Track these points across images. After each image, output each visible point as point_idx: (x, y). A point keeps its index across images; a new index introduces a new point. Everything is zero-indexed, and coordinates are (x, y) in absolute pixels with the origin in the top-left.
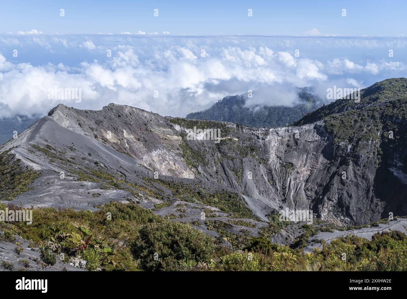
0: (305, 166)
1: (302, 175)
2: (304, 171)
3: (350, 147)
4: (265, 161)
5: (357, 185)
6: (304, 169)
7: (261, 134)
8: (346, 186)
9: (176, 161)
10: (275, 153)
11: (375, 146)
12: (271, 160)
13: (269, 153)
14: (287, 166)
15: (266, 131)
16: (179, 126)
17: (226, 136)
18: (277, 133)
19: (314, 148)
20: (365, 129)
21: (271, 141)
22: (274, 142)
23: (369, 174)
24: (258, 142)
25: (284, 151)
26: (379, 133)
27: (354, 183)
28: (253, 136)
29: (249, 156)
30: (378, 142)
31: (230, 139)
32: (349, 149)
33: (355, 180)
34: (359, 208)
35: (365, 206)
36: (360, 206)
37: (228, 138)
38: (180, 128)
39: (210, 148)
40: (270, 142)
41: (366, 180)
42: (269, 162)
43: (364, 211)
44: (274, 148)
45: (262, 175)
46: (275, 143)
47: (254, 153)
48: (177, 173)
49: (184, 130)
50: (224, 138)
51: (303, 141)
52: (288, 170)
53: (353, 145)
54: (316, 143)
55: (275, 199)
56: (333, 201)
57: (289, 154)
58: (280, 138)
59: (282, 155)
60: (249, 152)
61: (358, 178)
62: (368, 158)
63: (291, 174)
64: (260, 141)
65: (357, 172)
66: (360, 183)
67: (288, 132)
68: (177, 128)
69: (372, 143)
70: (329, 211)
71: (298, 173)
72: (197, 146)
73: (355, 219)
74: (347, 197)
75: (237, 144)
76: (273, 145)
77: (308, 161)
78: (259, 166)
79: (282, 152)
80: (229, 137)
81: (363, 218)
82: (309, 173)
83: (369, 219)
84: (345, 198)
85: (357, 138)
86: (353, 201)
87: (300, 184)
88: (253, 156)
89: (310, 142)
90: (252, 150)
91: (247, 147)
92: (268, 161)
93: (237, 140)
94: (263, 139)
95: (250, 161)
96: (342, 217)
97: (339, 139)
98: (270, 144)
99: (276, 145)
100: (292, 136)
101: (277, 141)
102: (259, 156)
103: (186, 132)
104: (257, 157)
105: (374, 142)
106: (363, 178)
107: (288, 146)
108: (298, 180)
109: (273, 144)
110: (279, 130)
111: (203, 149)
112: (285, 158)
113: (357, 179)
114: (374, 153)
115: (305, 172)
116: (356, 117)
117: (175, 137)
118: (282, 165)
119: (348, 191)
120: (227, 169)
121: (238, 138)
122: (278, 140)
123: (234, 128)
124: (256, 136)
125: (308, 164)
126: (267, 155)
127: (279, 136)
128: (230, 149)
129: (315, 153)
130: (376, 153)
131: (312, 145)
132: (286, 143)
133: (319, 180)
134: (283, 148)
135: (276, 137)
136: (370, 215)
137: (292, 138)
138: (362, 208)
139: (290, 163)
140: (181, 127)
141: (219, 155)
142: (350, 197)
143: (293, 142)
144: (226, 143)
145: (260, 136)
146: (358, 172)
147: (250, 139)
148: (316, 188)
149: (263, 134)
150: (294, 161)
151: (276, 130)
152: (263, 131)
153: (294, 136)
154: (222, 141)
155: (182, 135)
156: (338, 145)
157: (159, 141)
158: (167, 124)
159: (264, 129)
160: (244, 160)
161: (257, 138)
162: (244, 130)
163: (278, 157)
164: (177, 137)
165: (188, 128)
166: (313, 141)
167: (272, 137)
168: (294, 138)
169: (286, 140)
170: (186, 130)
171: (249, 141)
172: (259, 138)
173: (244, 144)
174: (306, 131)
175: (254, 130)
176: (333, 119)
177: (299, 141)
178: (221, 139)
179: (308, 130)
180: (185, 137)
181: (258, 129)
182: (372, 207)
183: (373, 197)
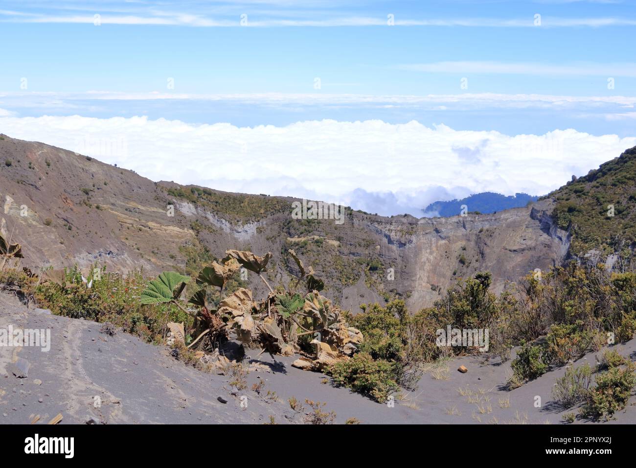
7: (396, 231)
10: (428, 277)
12: (415, 295)
13: (414, 278)
15: (410, 224)
16: (191, 205)
17: (308, 233)
18: (437, 231)
21: (420, 249)
22: (428, 251)
24: (389, 250)
25: (449, 274)
28: (376, 237)
29: (362, 283)
31: (317, 242)
37: (313, 239)
38: (193, 210)
40: (418, 251)
44: (427, 267)
46: (431, 253)
47: (376, 276)
49: (203, 215)
50: (303, 239)
51: (497, 250)
54: (530, 253)
58: (443, 242)
59: (445, 283)
60: (362, 273)
64: (394, 247)
67: (464, 227)
68: (187, 209)
75: (334, 253)
76: (424, 259)
79: (444, 276)
80: (316, 237)
88: (373, 284)
89: (515, 251)
90: (373, 269)
91: (359, 263)
92: (409, 297)
93: (336, 243)
94: (401, 244)
95: (362, 296)
97: (585, 241)
98: (416, 255)
99: (431, 257)
100: (474, 238)
101: (434, 249)
102: (386, 285)
103: (208, 220)
104: (382, 286)
107: (461, 261)
109: (425, 256)
110: (441, 224)
117: (171, 228)
121: (339, 239)
122: (437, 247)
124: (386, 236)
126: (406, 283)
127: (440, 237)
131: (518, 259)
132: (457, 254)
134: (448, 267)
135: (434, 240)
137: (473, 243)
140: (196, 208)
141: (286, 277)
143: (473, 252)
144: (305, 251)
145: (394, 237)
147: (369, 244)
149: (401, 231)
151: (435, 223)
152: (403, 224)
153: (478, 237)
154: (297, 244)
155: (197, 226)
156: (582, 258)
157: (117, 232)
158: (157, 198)
159: (404, 220)
160: (346, 291)
161: (385, 240)
162: (355, 221)
163: (434, 288)
164: (177, 229)
165: (215, 212)
166: (523, 250)
167: (423, 240)
168: (476, 243)
169: (457, 246)
170: (210, 216)
171: (367, 246)
172: (390, 242)
173: (353, 254)
174: (508, 226)
175: (379, 223)
176: (574, 195)
177: (487, 251)
178: (295, 239)
179: (514, 222)
180: (204, 233)
181: (389, 221)
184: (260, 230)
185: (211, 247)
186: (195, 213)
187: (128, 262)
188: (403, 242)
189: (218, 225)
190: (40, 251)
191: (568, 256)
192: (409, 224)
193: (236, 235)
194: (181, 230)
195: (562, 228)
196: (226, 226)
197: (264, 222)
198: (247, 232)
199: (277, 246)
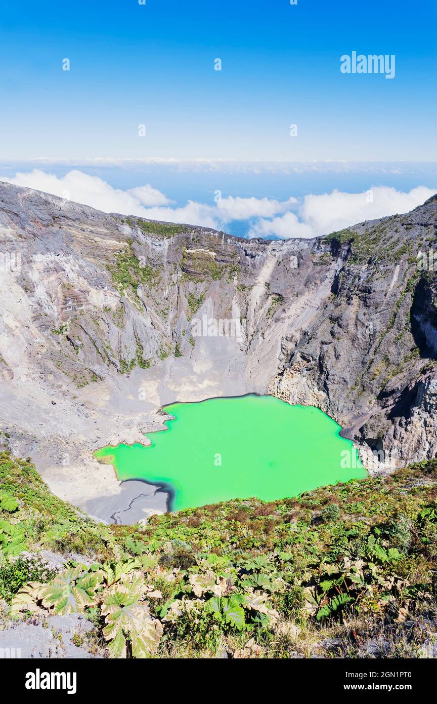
0: (297, 301)
1: (288, 315)
2: (293, 309)
3: (365, 273)
4: (246, 290)
5: (354, 339)
6: (294, 305)
7: (252, 248)
8: (336, 338)
12: (255, 288)
13: (257, 278)
14: (274, 299)
16: (129, 228)
17: (198, 247)
19: (319, 273)
21: (264, 260)
24: (245, 259)
25: (277, 276)
27: (350, 334)
28: (239, 251)
29: (225, 279)
31: (202, 252)
33: (352, 330)
34: (343, 378)
37: (200, 250)
39: (170, 262)
42: (252, 292)
44: (267, 272)
45: (232, 307)
48: (76, 290)
49: (136, 233)
50: (193, 251)
51: (308, 263)
52: (274, 305)
54: (324, 266)
56: (310, 361)
61: (359, 328)
64: (249, 258)
65: (361, 317)
66: (360, 336)
71: (285, 310)
72: (148, 258)
73: (331, 397)
74: (333, 357)
77: (305, 294)
78: (232, 295)
82: (299, 312)
84: (330, 358)
86: (339, 365)
88: (230, 280)
90: (234, 270)
91: (226, 267)
92: (252, 289)
93: (214, 254)
96: (316, 390)
98: (261, 264)
99: (270, 266)
102: (239, 281)
103: (139, 237)
108: (280, 322)
111: (157, 263)
112: (275, 286)
113: (357, 329)
115: (294, 311)
118: (268, 297)
119: (336, 347)
121: (216, 251)
125: (303, 299)
126: (252, 282)
128: (198, 266)
129: (318, 281)
133: (306, 325)
139: (279, 294)
140: (132, 229)
141: (181, 273)
142: (337, 357)
145: (249, 252)
146: (363, 317)
147: (234, 254)
148: (298, 337)
149: (254, 248)
150: (285, 292)
152: (256, 243)
153: (300, 253)
154: (189, 254)
155: (130, 241)
156: (349, 271)
158: (106, 223)
159: (257, 241)
160: (213, 284)
161: (244, 253)
162: (228, 240)
163: (266, 285)
164: (115, 242)
165: (143, 231)
170: (140, 234)
171: (232, 257)
172: (247, 254)
173: (223, 261)
177: (302, 262)
178: (189, 251)
180: (135, 245)
181: (248, 241)
182: (365, 380)
183: (372, 362)
184: (170, 245)
185: (137, 253)
186: (132, 233)
187: (71, 261)
188: (254, 255)
189: (144, 240)
191: (343, 269)
192: (260, 244)
193: (155, 247)
194: (117, 243)
196: (149, 241)
197: (173, 239)
198: (161, 245)
199: (179, 254)
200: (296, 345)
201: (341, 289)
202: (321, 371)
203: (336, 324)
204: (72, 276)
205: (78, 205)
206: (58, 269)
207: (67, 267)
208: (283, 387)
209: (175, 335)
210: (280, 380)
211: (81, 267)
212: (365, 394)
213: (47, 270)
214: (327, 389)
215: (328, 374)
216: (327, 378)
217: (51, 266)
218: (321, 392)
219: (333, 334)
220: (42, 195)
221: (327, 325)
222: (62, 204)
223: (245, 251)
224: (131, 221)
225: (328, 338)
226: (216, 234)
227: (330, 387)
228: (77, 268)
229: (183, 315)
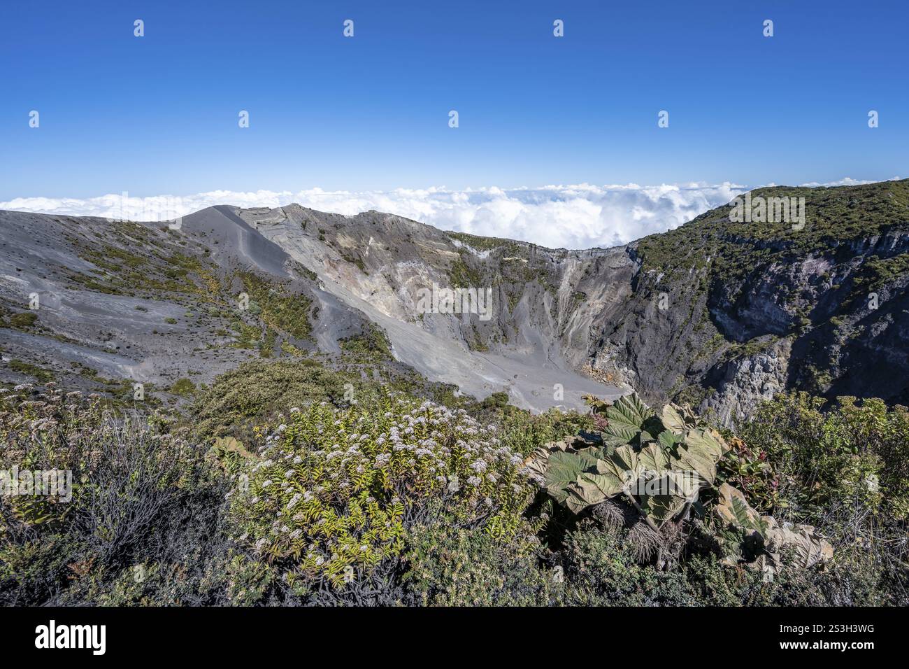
0: (600, 297)
1: (592, 309)
2: (596, 304)
3: (661, 275)
4: (554, 289)
5: (656, 329)
6: (597, 301)
7: (556, 256)
8: (640, 327)
9: (432, 276)
10: (569, 279)
11: (697, 277)
12: (562, 288)
13: (562, 280)
14: (579, 296)
16: (460, 242)
17: (513, 256)
18: (577, 257)
19: (616, 277)
20: (690, 254)
22: (571, 266)
23: (678, 315)
24: (552, 265)
25: (579, 278)
26: (709, 259)
27: (653, 324)
28: (547, 259)
29: (536, 280)
30: (704, 272)
31: (517, 260)
32: (658, 280)
33: (655, 321)
34: (651, 360)
35: (661, 358)
36: (652, 357)
37: (515, 259)
39: (491, 268)
40: (566, 267)
41: (672, 322)
42: (559, 290)
43: (657, 365)
44: (570, 274)
45: (543, 304)
46: (573, 268)
47: (544, 277)
49: (465, 246)
50: (510, 259)
51: (605, 268)
52: (578, 301)
53: (665, 274)
54: (622, 270)
55: (549, 334)
56: (618, 345)
57: (585, 282)
58: (580, 262)
59: (576, 283)
60: (537, 276)
61: (661, 319)
62: (682, 293)
63: (580, 306)
64: (555, 264)
66: (662, 326)
68: (457, 243)
69: (693, 272)
70: (612, 358)
71: (589, 305)
72: (475, 264)
73: (641, 374)
74: (638, 342)
75: (524, 266)
76: (569, 270)
77: (606, 293)
78: (543, 293)
79: (577, 279)
81: (653, 374)
82: (602, 306)
83: (661, 377)
84: (636, 344)
85: (673, 264)
86: (645, 349)
87: (587, 319)
88: (541, 282)
90: (543, 274)
91: (536, 271)
93: (526, 261)
94: (558, 263)
95: (534, 287)
96: (626, 369)
97: (649, 265)
98: (565, 268)
99: (572, 270)
101: (575, 265)
102: (547, 282)
103: (467, 249)
104: (545, 282)
105: (697, 271)
106: (668, 319)
107: (587, 272)
108: (586, 315)
109: (569, 269)
111: (481, 268)
112: (578, 286)
114: (693, 286)
115: (597, 306)
116: (684, 238)
117: (447, 252)
118: (573, 295)
119: (641, 334)
120: (503, 292)
121: (528, 259)
123: (525, 248)
125: (604, 296)
126: (558, 282)
127: (578, 260)
128: (514, 271)
129: (616, 282)
130: (697, 287)
131: (615, 272)
132: (585, 269)
133: (610, 317)
134: (580, 275)
135: (575, 261)
136: (663, 372)
137: (594, 263)
138: (655, 361)
139: (583, 293)
140: (462, 243)
141: (500, 277)
142: (643, 343)
143: (593, 268)
145: (555, 259)
147: (543, 262)
148: (604, 326)
149: (559, 256)
150: (587, 291)
152: (560, 253)
153: (597, 260)
154: (506, 261)
155: (461, 251)
156: (646, 274)
157: (420, 253)
158: (443, 238)
159: (561, 251)
160: (527, 284)
161: (551, 260)
162: (537, 251)
163: (571, 285)
164: (451, 253)
165: (471, 245)
166: (618, 268)
167: (569, 261)
168: (596, 263)
169: (585, 265)
170: (468, 247)
171: (541, 264)
172: (553, 261)
173: (534, 267)
174: (614, 255)
175: (549, 252)
176: (651, 240)
177: (600, 267)
178: (507, 259)
179: (616, 254)
180: (465, 255)
181: (554, 251)
182: (670, 361)
183: (675, 348)
184: (491, 254)
185: (466, 261)
186: (461, 245)
187: (422, 267)
189: (471, 251)
190: (381, 261)
191: (639, 272)
192: (564, 253)
193: (479, 256)
195: (640, 257)
196: (475, 251)
197: (493, 250)
198: (484, 255)
199: (498, 262)
200: (603, 333)
201: (639, 288)
202: (629, 353)
203: (640, 316)
204: (424, 277)
205: (424, 225)
206: (415, 273)
207: (420, 272)
208: (597, 367)
209: (501, 324)
210: (594, 361)
211: (429, 271)
212: (672, 373)
213: (407, 275)
214: (637, 369)
215: (636, 357)
216: (636, 360)
217: (409, 271)
218: (631, 371)
219: (637, 324)
220: (400, 219)
221: (632, 317)
222: (414, 225)
223: (552, 259)
224: (460, 237)
225: (633, 327)
226: (527, 246)
227: (639, 367)
228: (427, 272)
229: (506, 308)
